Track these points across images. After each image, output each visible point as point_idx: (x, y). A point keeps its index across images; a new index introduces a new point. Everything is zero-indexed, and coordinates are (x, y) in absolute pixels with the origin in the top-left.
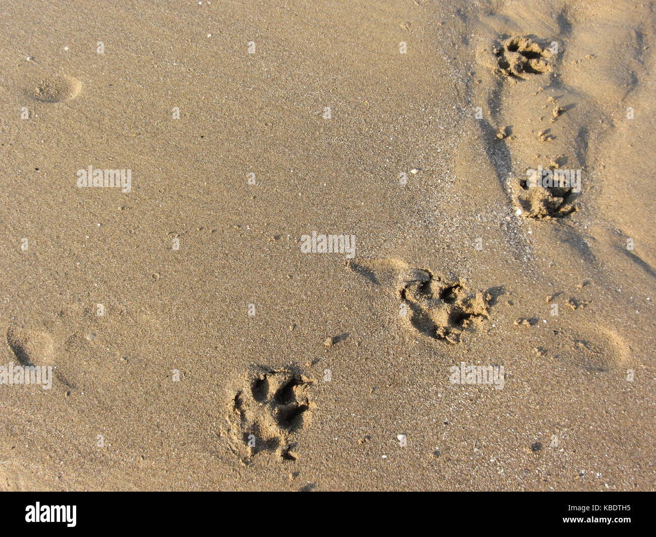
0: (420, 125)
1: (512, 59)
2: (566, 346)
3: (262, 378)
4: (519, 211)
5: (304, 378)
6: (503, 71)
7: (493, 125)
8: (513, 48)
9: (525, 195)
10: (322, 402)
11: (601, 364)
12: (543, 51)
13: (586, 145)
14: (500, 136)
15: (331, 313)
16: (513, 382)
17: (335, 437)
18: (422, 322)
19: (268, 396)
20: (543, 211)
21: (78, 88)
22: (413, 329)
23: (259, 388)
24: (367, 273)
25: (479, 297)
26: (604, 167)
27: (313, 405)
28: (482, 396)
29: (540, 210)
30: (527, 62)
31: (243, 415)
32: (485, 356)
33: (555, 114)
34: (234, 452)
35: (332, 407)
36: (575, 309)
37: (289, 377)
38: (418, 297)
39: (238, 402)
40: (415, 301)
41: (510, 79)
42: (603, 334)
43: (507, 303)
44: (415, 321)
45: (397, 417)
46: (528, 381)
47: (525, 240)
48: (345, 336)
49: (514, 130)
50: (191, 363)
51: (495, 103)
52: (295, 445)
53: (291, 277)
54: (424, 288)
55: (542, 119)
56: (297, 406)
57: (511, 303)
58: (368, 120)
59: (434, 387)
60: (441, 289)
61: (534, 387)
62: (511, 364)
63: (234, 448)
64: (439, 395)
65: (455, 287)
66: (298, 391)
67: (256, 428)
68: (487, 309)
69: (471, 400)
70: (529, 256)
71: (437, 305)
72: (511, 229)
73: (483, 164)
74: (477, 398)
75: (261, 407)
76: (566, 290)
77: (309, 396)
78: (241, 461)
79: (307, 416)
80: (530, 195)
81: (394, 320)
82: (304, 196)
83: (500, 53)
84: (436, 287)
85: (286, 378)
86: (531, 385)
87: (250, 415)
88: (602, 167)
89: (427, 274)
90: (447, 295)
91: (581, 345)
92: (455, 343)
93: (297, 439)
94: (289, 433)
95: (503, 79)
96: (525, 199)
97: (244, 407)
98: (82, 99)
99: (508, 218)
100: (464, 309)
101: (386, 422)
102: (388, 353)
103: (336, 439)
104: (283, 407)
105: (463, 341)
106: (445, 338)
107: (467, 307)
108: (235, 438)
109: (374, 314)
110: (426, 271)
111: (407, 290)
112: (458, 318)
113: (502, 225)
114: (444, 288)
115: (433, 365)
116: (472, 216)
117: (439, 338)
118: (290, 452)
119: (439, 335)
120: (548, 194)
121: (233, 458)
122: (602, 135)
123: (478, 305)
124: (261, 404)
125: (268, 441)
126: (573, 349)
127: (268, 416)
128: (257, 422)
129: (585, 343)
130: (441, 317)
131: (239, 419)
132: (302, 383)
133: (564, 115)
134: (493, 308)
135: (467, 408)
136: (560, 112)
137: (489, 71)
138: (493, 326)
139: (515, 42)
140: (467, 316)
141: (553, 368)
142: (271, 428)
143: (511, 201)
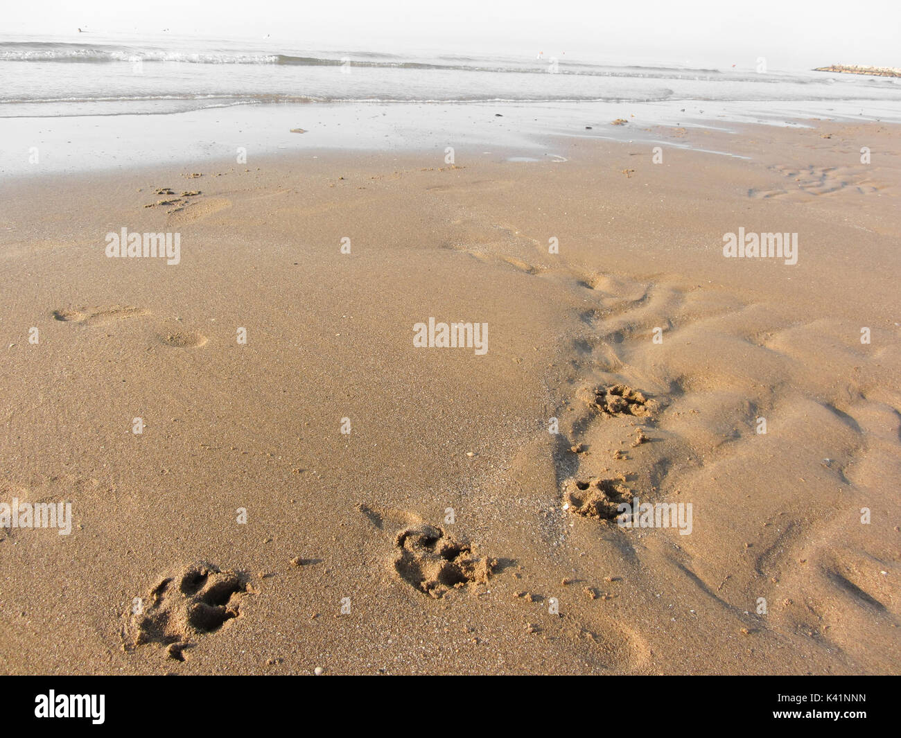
0: (495, 425)
1: (611, 399)
2: (569, 631)
3: (202, 573)
4: (566, 506)
5: (249, 587)
6: (598, 406)
7: (571, 441)
8: (615, 392)
9: (579, 493)
10: (251, 614)
11: (607, 662)
12: (646, 401)
13: (665, 472)
14: (573, 449)
15: (316, 539)
16: (485, 650)
17: (243, 649)
18: (408, 569)
19: (199, 592)
20: (592, 509)
21: (204, 342)
22: (394, 572)
23: (193, 582)
24: (377, 520)
25: (483, 561)
26: (679, 493)
27: (242, 615)
28: (441, 654)
29: (589, 506)
30: (627, 406)
31: (158, 602)
32: (464, 617)
33: (638, 441)
34: (123, 635)
35: (261, 620)
36: (595, 598)
37: (231, 579)
38: (416, 547)
39: (162, 588)
40: (411, 550)
41: (604, 413)
42: (622, 632)
43: (514, 575)
44: (400, 566)
45: (327, 650)
46: (505, 654)
47: (563, 530)
48: (316, 562)
49: (590, 450)
50: (143, 545)
51: (581, 427)
52: (192, 646)
53: (294, 502)
54: (429, 541)
55: (622, 443)
56: (225, 611)
57: (519, 576)
58: (446, 412)
59: (388, 632)
60: (446, 547)
61: (510, 662)
62: (492, 632)
63: (126, 632)
64: (390, 641)
65: (464, 551)
66: (235, 598)
67: (164, 618)
68: (488, 574)
69: (425, 656)
70: (560, 543)
71: (435, 559)
72: (551, 521)
73: (546, 464)
74: (433, 655)
75: (183, 598)
76: (591, 580)
77: (241, 605)
78: (123, 645)
79: (228, 624)
80: (585, 495)
81: (378, 561)
82: (349, 449)
83: (603, 394)
84: (441, 544)
85: (226, 579)
86: (507, 659)
87: (164, 605)
88: (676, 492)
89: (438, 532)
90: (450, 554)
91: (588, 635)
92: (436, 596)
93: (200, 641)
94: (196, 633)
95: (597, 413)
96: (577, 497)
97: (165, 595)
98: (201, 349)
99: (552, 509)
100: (463, 571)
101: (312, 650)
102: (355, 588)
103: (243, 652)
104: (207, 606)
105: (446, 597)
106: (428, 592)
107: (468, 569)
108: (134, 620)
109: (360, 551)
110: (439, 529)
111: (407, 538)
112: (452, 577)
113: (541, 512)
114: (449, 546)
115: (399, 611)
116: (513, 498)
117: (422, 591)
118: (183, 652)
119: (423, 588)
120: (604, 496)
121: (117, 640)
122: (685, 469)
123: (481, 569)
124: (184, 595)
125: (169, 637)
126: (577, 636)
127: (183, 609)
128: (169, 612)
129: (594, 636)
130: (432, 571)
131: (152, 603)
132: (245, 590)
133: (648, 444)
134: (496, 576)
135: (415, 662)
136: (643, 441)
137: (584, 404)
138: (488, 592)
139: (619, 389)
140: (465, 580)
141: (543, 649)
142: (179, 624)
143: (561, 497)
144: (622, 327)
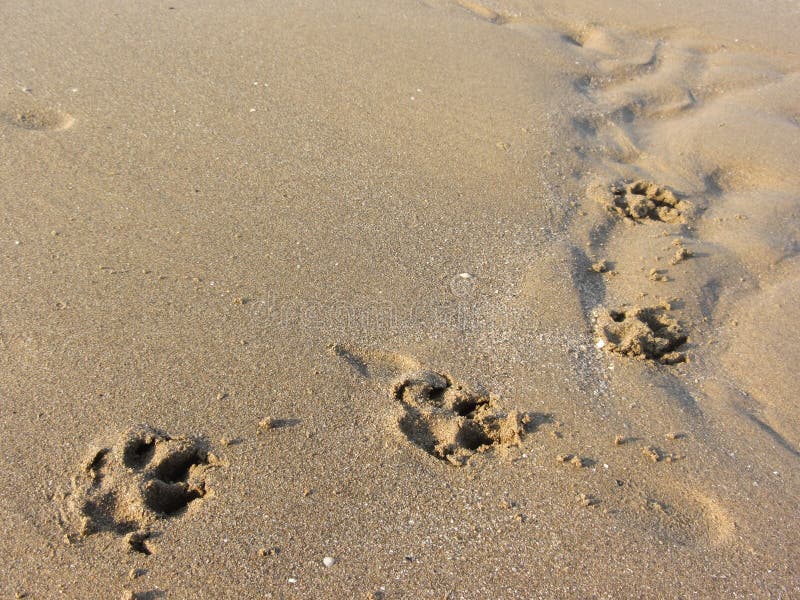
0: (489, 235)
1: (633, 201)
2: (633, 503)
3: (148, 440)
4: (601, 343)
5: (212, 457)
6: (619, 209)
7: (590, 255)
8: (638, 191)
9: (615, 327)
10: (224, 491)
11: (684, 537)
12: (678, 202)
13: (716, 298)
14: (596, 267)
15: (286, 393)
16: (534, 529)
17: (224, 538)
18: (416, 430)
19: (148, 466)
20: (635, 347)
21: (69, 123)
22: (399, 434)
23: (138, 453)
24: (360, 366)
25: (512, 416)
26: (737, 324)
27: (210, 494)
28: (479, 536)
29: (632, 343)
30: (654, 210)
31: (98, 480)
32: (500, 488)
33: (678, 256)
34: (61, 523)
35: (238, 500)
36: (658, 460)
37: (188, 448)
38: (420, 401)
39: (98, 462)
40: (414, 404)
41: (626, 219)
42: (695, 501)
43: (552, 433)
44: (405, 425)
45: (333, 535)
46: (560, 532)
47: (602, 374)
48: (294, 422)
49: (617, 268)
50: (57, 405)
51: (600, 237)
52: (158, 535)
53: (246, 343)
54: (435, 393)
55: (659, 259)
56: (186, 490)
57: (559, 435)
58: (421, 218)
59: (407, 510)
60: (458, 399)
61: (568, 542)
62: (539, 507)
63: (64, 519)
64: (411, 522)
65: (481, 404)
66: (195, 472)
67: (110, 499)
68: (520, 433)
69: (460, 538)
70: (602, 391)
71: (447, 415)
72: (584, 359)
73: (565, 286)
74: (470, 537)
75: (130, 474)
76: (648, 437)
77: (208, 481)
78: (66, 536)
79: (195, 506)
80: (623, 329)
81: (374, 419)
82: (303, 270)
83: (622, 193)
84: (450, 397)
85: (182, 448)
86: (563, 539)
87: (107, 483)
88: (733, 324)
89: (444, 381)
90: (466, 408)
91: (656, 506)
92: (458, 464)
93: (165, 528)
94: (157, 518)
95: (618, 218)
96: (613, 332)
97: (104, 470)
98: (67, 133)
99: (583, 347)
100: (486, 430)
101: (314, 537)
102: (351, 455)
103: (226, 541)
104: (163, 484)
105: (472, 464)
106: (445, 459)
107: (492, 428)
108: (71, 505)
109: (347, 407)
110: (444, 376)
111: (407, 389)
112: (473, 439)
113: (571, 351)
114: (463, 399)
115: (415, 484)
116: (531, 333)
117: (437, 455)
118: (147, 543)
119: (438, 453)
120: (648, 330)
121: (56, 530)
122: (740, 293)
123: (509, 427)
124: (130, 470)
125: (122, 524)
126: (643, 508)
127: (134, 488)
128: (115, 493)
129: (664, 507)
130: (447, 431)
131: (89, 483)
132: (206, 462)
133: (690, 261)
134: (530, 436)
135: (449, 547)
136: (686, 256)
137: (599, 206)
138: (524, 456)
139: (642, 187)
140: (489, 442)
141: (605, 525)
142: (132, 506)
143: (592, 332)
144: (631, 100)
